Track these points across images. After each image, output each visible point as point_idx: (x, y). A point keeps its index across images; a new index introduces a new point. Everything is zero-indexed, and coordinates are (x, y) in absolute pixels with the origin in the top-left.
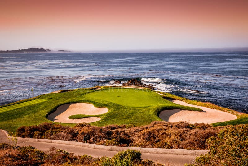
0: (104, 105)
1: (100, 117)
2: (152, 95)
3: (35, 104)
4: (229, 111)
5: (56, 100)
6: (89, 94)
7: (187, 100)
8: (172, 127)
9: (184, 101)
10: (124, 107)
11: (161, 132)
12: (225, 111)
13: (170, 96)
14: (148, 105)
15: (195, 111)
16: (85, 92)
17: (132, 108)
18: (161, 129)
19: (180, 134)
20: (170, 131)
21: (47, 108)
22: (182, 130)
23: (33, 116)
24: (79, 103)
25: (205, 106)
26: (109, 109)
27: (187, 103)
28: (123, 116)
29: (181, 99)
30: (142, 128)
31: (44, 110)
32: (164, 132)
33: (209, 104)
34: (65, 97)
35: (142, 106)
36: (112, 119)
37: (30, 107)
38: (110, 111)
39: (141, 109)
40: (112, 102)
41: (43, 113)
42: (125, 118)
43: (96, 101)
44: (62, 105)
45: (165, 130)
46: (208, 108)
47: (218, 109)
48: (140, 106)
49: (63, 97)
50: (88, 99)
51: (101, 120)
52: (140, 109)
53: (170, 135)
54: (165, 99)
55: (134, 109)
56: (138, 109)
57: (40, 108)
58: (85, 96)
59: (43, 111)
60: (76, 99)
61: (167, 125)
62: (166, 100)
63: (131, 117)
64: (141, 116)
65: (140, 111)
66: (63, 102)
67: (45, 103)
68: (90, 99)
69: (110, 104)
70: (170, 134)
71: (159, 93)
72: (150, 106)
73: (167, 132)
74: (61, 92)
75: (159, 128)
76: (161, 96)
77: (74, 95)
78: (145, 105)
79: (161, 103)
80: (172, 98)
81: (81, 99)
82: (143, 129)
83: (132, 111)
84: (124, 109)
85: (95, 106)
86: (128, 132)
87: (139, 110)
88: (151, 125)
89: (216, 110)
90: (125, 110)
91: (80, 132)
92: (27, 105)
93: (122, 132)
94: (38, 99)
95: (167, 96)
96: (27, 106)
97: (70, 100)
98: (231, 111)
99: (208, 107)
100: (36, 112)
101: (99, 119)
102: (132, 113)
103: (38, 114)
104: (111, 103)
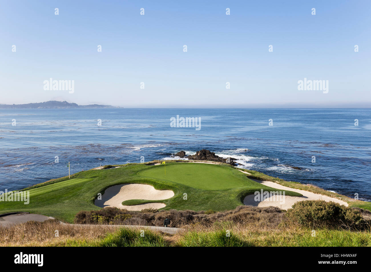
0: (169, 186)
1: (165, 203)
2: (233, 174)
3: (73, 185)
4: (339, 196)
5: (102, 179)
6: (146, 171)
7: (281, 180)
8: (260, 211)
9: (277, 182)
10: (195, 189)
11: (248, 216)
12: (333, 197)
13: (257, 175)
14: (228, 188)
15: (292, 196)
16: (139, 169)
17: (207, 191)
18: (248, 214)
19: (269, 218)
20: (259, 215)
21: (91, 190)
22: (272, 214)
23: (76, 200)
24: (133, 183)
25: (306, 190)
26: (175, 192)
27: (281, 185)
28: (195, 201)
29: (274, 179)
30: (226, 213)
31: (89, 193)
32: (252, 216)
33: (311, 187)
34: (112, 176)
35: (220, 188)
36: (181, 205)
37: (68, 189)
38: (177, 194)
39: (219, 192)
40: (179, 182)
41: (87, 197)
42: (199, 205)
43: (157, 182)
44: (111, 186)
45: (253, 214)
46: (310, 193)
47: (324, 194)
48: (217, 188)
49: (110, 176)
50: (146, 178)
51: (166, 207)
52: (217, 192)
53: (259, 220)
54: (250, 180)
55: (210, 192)
56: (215, 192)
57: (83, 190)
58: (140, 174)
59: (87, 194)
60: (129, 178)
61: (255, 210)
62: (252, 181)
63: (206, 203)
64: (220, 201)
65: (218, 196)
66: (111, 183)
67: (88, 183)
68: (149, 179)
69: (176, 185)
70: (259, 218)
71: (242, 171)
72: (230, 189)
73: (255, 216)
74: (105, 168)
75: (246, 212)
76: (245, 175)
77: (124, 173)
78: (224, 188)
79: (245, 185)
80: (261, 177)
81: (135, 178)
82: (228, 214)
83: (206, 195)
84: (196, 192)
85: (155, 188)
86: (210, 217)
87: (216, 194)
88: (236, 210)
89: (320, 195)
90: (197, 194)
91: (156, 217)
92: (63, 186)
93: (203, 217)
94: (75, 178)
95: (253, 175)
96: (64, 188)
97: (121, 179)
98: (341, 196)
99: (310, 191)
100: (78, 196)
101: (163, 206)
102: (207, 198)
103: (81, 198)
104: (178, 184)
